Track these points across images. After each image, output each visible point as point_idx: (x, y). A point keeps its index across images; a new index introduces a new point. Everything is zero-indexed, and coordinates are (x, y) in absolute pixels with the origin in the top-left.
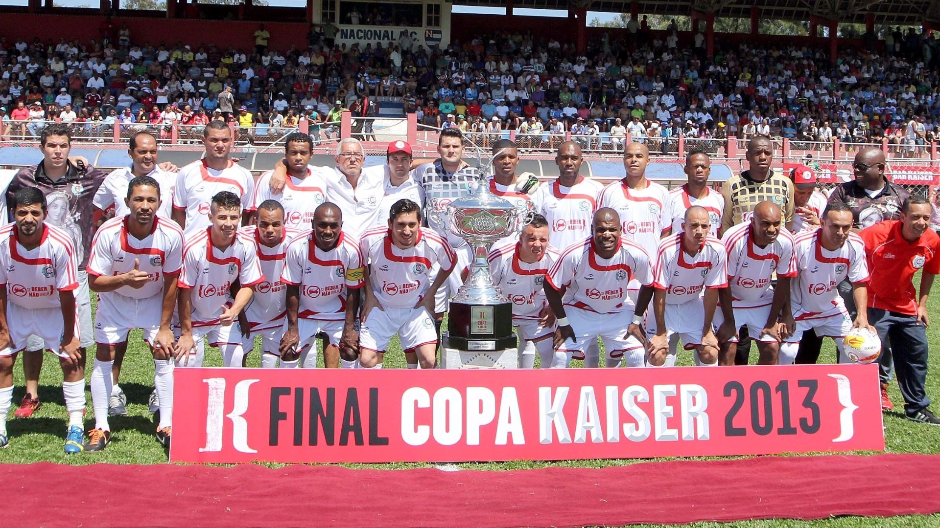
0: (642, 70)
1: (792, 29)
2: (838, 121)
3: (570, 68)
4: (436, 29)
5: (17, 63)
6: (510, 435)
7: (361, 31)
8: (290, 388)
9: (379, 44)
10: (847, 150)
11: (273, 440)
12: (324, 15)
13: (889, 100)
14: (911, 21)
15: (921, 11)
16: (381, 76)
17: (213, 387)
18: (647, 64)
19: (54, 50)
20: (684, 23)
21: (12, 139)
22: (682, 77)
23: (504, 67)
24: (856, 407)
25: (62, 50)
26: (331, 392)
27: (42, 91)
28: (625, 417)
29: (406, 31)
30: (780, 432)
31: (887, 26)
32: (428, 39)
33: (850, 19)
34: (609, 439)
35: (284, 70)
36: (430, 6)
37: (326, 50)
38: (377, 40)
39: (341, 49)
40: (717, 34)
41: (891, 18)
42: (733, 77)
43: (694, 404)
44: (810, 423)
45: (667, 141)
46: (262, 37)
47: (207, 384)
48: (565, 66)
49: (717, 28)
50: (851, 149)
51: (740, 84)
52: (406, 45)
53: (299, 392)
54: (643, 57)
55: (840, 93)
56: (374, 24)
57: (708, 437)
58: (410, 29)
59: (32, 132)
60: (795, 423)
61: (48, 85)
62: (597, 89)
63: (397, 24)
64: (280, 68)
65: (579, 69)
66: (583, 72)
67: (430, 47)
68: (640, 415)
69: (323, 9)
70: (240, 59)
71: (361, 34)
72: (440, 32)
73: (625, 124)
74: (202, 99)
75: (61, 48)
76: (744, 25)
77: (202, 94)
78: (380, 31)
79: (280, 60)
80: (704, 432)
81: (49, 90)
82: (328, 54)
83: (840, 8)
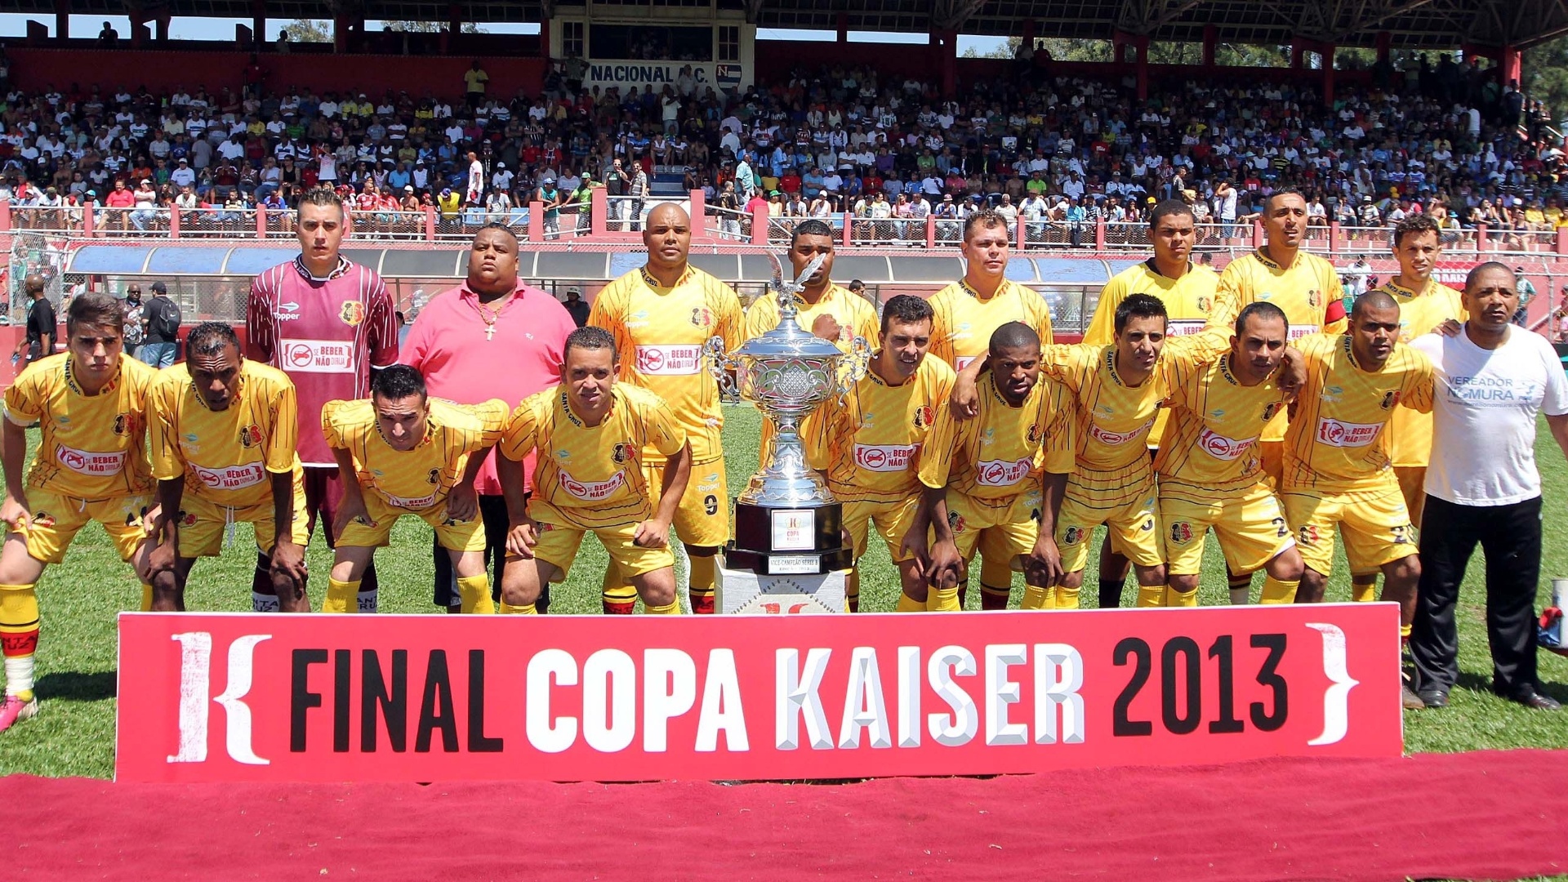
0: (1041, 120)
1: (1264, 58)
2: (1335, 195)
3: (933, 120)
4: (733, 63)
5: (115, 124)
6: (721, 734)
7: (622, 69)
8: (326, 651)
9: (649, 87)
10: (1350, 238)
11: (298, 742)
12: (567, 45)
13: (1413, 162)
14: (1446, 43)
15: (1460, 27)
16: (651, 136)
17: (190, 648)
18: (1048, 112)
19: (169, 102)
20: (1103, 52)
21: (108, 235)
22: (1100, 130)
23: (835, 119)
24: (1356, 683)
25: (181, 102)
26: (400, 657)
27: (151, 163)
28: (931, 702)
29: (688, 67)
30: (1214, 728)
31: (1406, 52)
32: (721, 78)
33: (1353, 41)
34: (901, 741)
35: (507, 129)
36: (723, 30)
37: (570, 97)
38: (646, 82)
39: (591, 94)
40: (1153, 66)
41: (1414, 40)
42: (1177, 130)
43: (1059, 679)
44: (1269, 712)
45: (1079, 227)
46: (474, 81)
47: (178, 642)
48: (926, 116)
49: (1152, 57)
50: (1355, 236)
51: (1187, 140)
52: (688, 88)
53: (343, 657)
54: (1041, 102)
55: (1340, 152)
56: (640, 57)
57: (1081, 737)
58: (695, 65)
59: (138, 224)
60: (1241, 712)
61: (161, 155)
62: (973, 151)
63: (676, 57)
64: (502, 125)
65: (946, 121)
66: (951, 126)
67: (724, 90)
68: (960, 699)
69: (565, 35)
70: (442, 112)
71: (621, 73)
72: (738, 69)
73: (1016, 202)
74: (386, 172)
75: (179, 99)
76: (1192, 53)
77: (386, 166)
78: (650, 69)
79: (502, 113)
80: (1074, 728)
81: (161, 163)
82: (573, 104)
83: (1338, 25)
